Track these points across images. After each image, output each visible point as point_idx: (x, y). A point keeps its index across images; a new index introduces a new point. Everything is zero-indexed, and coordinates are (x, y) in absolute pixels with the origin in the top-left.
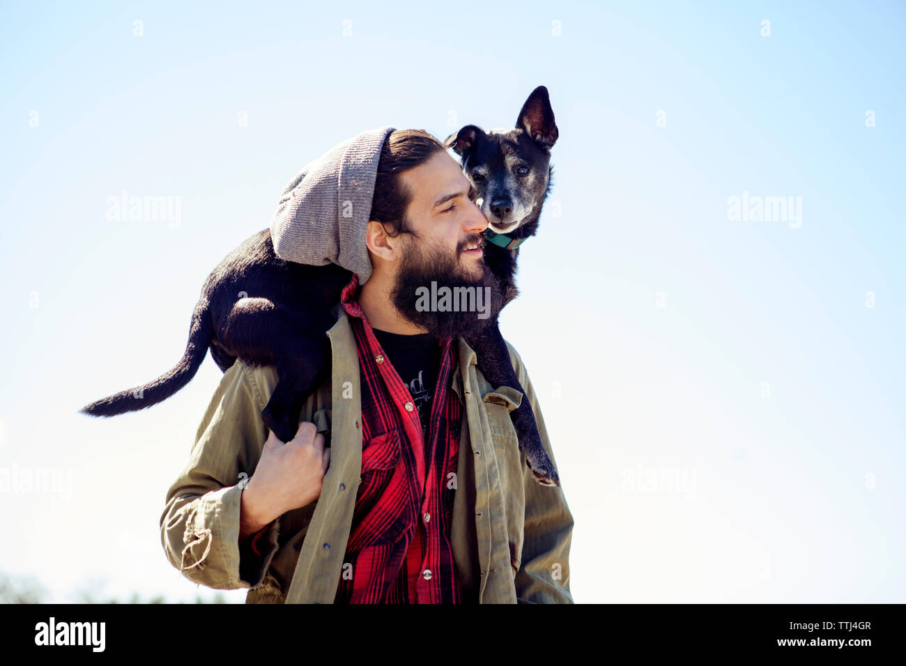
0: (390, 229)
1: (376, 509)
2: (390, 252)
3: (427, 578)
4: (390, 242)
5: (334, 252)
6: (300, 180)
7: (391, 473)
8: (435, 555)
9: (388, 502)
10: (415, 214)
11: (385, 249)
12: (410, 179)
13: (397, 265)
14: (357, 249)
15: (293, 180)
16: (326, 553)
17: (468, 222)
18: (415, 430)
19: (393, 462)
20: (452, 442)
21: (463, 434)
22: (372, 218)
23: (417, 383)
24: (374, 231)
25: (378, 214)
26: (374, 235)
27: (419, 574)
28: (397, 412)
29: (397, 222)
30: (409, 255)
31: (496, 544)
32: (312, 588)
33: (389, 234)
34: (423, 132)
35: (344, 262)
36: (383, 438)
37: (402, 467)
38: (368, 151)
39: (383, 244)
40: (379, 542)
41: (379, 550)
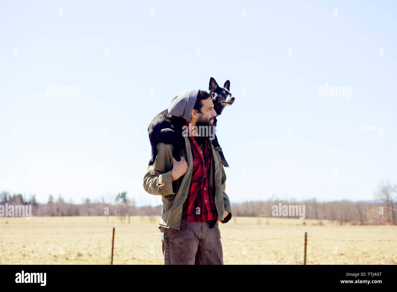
0: (197, 111)
1: (195, 175)
2: (195, 116)
3: (205, 189)
4: (196, 114)
5: (182, 115)
6: (176, 97)
7: (198, 167)
8: (207, 185)
9: (198, 173)
10: (203, 109)
11: (195, 115)
12: (204, 102)
13: (197, 120)
14: (189, 114)
15: (175, 97)
16: (186, 184)
17: (213, 114)
18: (203, 157)
19: (199, 165)
20: (209, 159)
21: (212, 158)
22: (194, 108)
23: (201, 147)
24: (193, 111)
25: (195, 108)
26: (193, 112)
27: (204, 189)
28: (198, 153)
29: (199, 110)
30: (200, 118)
31: (219, 182)
32: (182, 191)
33: (197, 113)
34: (206, 92)
35: (185, 117)
36: (196, 159)
37: (200, 166)
38: (195, 94)
39: (195, 114)
40: (196, 182)
41: (196, 183)
